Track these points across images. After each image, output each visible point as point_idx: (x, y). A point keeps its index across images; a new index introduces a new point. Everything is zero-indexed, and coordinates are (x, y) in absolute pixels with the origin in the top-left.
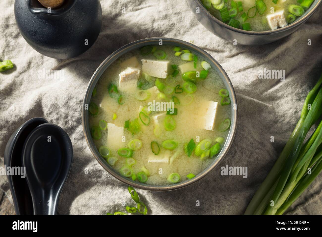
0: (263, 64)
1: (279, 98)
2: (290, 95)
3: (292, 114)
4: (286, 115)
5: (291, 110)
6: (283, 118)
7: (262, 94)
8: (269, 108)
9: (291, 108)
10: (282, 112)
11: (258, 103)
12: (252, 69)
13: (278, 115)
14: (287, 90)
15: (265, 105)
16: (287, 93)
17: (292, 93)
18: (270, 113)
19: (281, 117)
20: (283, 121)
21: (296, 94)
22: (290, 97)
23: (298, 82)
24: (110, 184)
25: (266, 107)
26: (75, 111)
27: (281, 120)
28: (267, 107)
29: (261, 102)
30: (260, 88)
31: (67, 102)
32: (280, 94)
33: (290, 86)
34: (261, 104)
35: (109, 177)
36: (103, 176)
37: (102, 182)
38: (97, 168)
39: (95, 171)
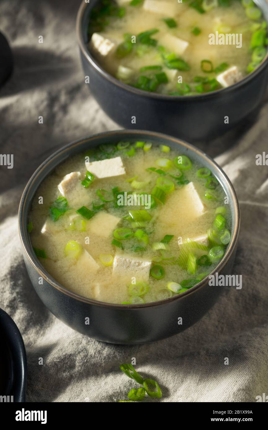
7: (255, 194)
11: (255, 206)
15: (264, 206)
24: (92, 374)
29: (257, 204)
30: (249, 185)
34: (258, 207)
35: (87, 361)
36: (77, 364)
37: (78, 374)
38: (64, 354)
39: (62, 359)
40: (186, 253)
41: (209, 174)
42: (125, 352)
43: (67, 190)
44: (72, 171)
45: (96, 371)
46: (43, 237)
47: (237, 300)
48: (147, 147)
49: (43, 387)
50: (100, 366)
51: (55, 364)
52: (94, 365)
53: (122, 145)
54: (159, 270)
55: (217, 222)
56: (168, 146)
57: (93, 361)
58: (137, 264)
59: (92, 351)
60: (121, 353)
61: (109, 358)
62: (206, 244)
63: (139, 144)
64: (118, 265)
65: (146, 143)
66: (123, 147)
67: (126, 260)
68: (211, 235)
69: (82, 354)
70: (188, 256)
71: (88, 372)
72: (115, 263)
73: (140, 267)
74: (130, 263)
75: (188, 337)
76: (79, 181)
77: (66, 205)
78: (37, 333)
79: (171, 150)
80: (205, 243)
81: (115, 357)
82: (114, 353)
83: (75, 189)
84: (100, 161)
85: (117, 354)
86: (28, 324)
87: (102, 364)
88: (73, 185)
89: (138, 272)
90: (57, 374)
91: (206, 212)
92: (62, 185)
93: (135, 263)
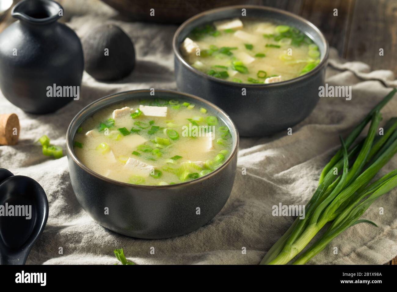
0: (270, 148)
1: (294, 180)
2: (305, 176)
3: (310, 193)
4: (303, 196)
5: (308, 189)
6: (300, 199)
7: (273, 176)
8: (282, 190)
9: (307, 188)
10: (299, 192)
11: (269, 183)
12: (258, 153)
13: (294, 197)
14: (302, 171)
15: (277, 186)
16: (301, 174)
17: (307, 174)
18: (284, 194)
19: (298, 198)
20: (300, 201)
21: (311, 175)
22: (305, 178)
23: (313, 165)
24: (91, 251)
25: (278, 189)
26: (52, 184)
27: (298, 201)
28: (280, 189)
29: (272, 183)
30: (270, 169)
31: (43, 177)
32: (293, 176)
33: (304, 168)
34: (272, 185)
35: (91, 241)
36: (83, 241)
37: (81, 248)
38: (76, 231)
39: (73, 234)
40: (183, 168)
41: (227, 130)
42: (122, 243)
43: (117, 116)
44: (127, 106)
45: (96, 251)
46: (85, 137)
47: (223, 232)
48: (191, 107)
49: (52, 249)
50: (99, 247)
51: (66, 236)
52: (96, 245)
53: (173, 102)
54: (158, 173)
55: (217, 158)
56: (206, 109)
57: (96, 242)
58: (143, 165)
59: (97, 235)
60: (119, 242)
61: (109, 243)
62: (201, 167)
63: (185, 104)
64: (129, 163)
65: (191, 104)
66: (173, 103)
67: (136, 161)
68: (208, 163)
69: (89, 235)
70: (184, 171)
71: (90, 249)
72: (128, 162)
73: (145, 168)
74: (139, 163)
75: (176, 248)
76: (130, 113)
77: (113, 125)
78: (66, 219)
79: (207, 112)
80: (200, 165)
81: (114, 243)
82: (114, 240)
83: (124, 117)
84: (151, 106)
85: (115, 242)
86: (61, 211)
87: (102, 246)
88: (123, 114)
89: (142, 170)
90: (65, 243)
91: (212, 150)
92: (115, 112)
93: (142, 164)
